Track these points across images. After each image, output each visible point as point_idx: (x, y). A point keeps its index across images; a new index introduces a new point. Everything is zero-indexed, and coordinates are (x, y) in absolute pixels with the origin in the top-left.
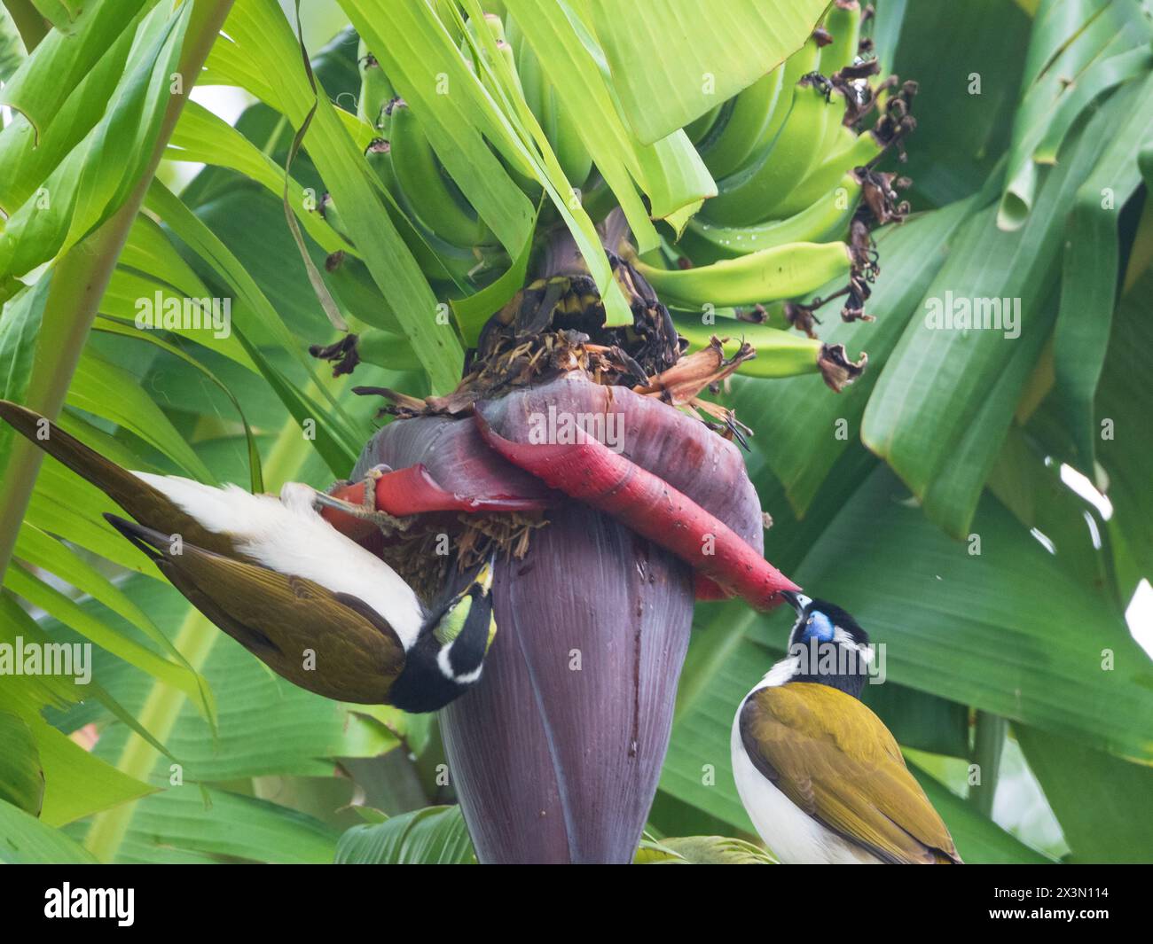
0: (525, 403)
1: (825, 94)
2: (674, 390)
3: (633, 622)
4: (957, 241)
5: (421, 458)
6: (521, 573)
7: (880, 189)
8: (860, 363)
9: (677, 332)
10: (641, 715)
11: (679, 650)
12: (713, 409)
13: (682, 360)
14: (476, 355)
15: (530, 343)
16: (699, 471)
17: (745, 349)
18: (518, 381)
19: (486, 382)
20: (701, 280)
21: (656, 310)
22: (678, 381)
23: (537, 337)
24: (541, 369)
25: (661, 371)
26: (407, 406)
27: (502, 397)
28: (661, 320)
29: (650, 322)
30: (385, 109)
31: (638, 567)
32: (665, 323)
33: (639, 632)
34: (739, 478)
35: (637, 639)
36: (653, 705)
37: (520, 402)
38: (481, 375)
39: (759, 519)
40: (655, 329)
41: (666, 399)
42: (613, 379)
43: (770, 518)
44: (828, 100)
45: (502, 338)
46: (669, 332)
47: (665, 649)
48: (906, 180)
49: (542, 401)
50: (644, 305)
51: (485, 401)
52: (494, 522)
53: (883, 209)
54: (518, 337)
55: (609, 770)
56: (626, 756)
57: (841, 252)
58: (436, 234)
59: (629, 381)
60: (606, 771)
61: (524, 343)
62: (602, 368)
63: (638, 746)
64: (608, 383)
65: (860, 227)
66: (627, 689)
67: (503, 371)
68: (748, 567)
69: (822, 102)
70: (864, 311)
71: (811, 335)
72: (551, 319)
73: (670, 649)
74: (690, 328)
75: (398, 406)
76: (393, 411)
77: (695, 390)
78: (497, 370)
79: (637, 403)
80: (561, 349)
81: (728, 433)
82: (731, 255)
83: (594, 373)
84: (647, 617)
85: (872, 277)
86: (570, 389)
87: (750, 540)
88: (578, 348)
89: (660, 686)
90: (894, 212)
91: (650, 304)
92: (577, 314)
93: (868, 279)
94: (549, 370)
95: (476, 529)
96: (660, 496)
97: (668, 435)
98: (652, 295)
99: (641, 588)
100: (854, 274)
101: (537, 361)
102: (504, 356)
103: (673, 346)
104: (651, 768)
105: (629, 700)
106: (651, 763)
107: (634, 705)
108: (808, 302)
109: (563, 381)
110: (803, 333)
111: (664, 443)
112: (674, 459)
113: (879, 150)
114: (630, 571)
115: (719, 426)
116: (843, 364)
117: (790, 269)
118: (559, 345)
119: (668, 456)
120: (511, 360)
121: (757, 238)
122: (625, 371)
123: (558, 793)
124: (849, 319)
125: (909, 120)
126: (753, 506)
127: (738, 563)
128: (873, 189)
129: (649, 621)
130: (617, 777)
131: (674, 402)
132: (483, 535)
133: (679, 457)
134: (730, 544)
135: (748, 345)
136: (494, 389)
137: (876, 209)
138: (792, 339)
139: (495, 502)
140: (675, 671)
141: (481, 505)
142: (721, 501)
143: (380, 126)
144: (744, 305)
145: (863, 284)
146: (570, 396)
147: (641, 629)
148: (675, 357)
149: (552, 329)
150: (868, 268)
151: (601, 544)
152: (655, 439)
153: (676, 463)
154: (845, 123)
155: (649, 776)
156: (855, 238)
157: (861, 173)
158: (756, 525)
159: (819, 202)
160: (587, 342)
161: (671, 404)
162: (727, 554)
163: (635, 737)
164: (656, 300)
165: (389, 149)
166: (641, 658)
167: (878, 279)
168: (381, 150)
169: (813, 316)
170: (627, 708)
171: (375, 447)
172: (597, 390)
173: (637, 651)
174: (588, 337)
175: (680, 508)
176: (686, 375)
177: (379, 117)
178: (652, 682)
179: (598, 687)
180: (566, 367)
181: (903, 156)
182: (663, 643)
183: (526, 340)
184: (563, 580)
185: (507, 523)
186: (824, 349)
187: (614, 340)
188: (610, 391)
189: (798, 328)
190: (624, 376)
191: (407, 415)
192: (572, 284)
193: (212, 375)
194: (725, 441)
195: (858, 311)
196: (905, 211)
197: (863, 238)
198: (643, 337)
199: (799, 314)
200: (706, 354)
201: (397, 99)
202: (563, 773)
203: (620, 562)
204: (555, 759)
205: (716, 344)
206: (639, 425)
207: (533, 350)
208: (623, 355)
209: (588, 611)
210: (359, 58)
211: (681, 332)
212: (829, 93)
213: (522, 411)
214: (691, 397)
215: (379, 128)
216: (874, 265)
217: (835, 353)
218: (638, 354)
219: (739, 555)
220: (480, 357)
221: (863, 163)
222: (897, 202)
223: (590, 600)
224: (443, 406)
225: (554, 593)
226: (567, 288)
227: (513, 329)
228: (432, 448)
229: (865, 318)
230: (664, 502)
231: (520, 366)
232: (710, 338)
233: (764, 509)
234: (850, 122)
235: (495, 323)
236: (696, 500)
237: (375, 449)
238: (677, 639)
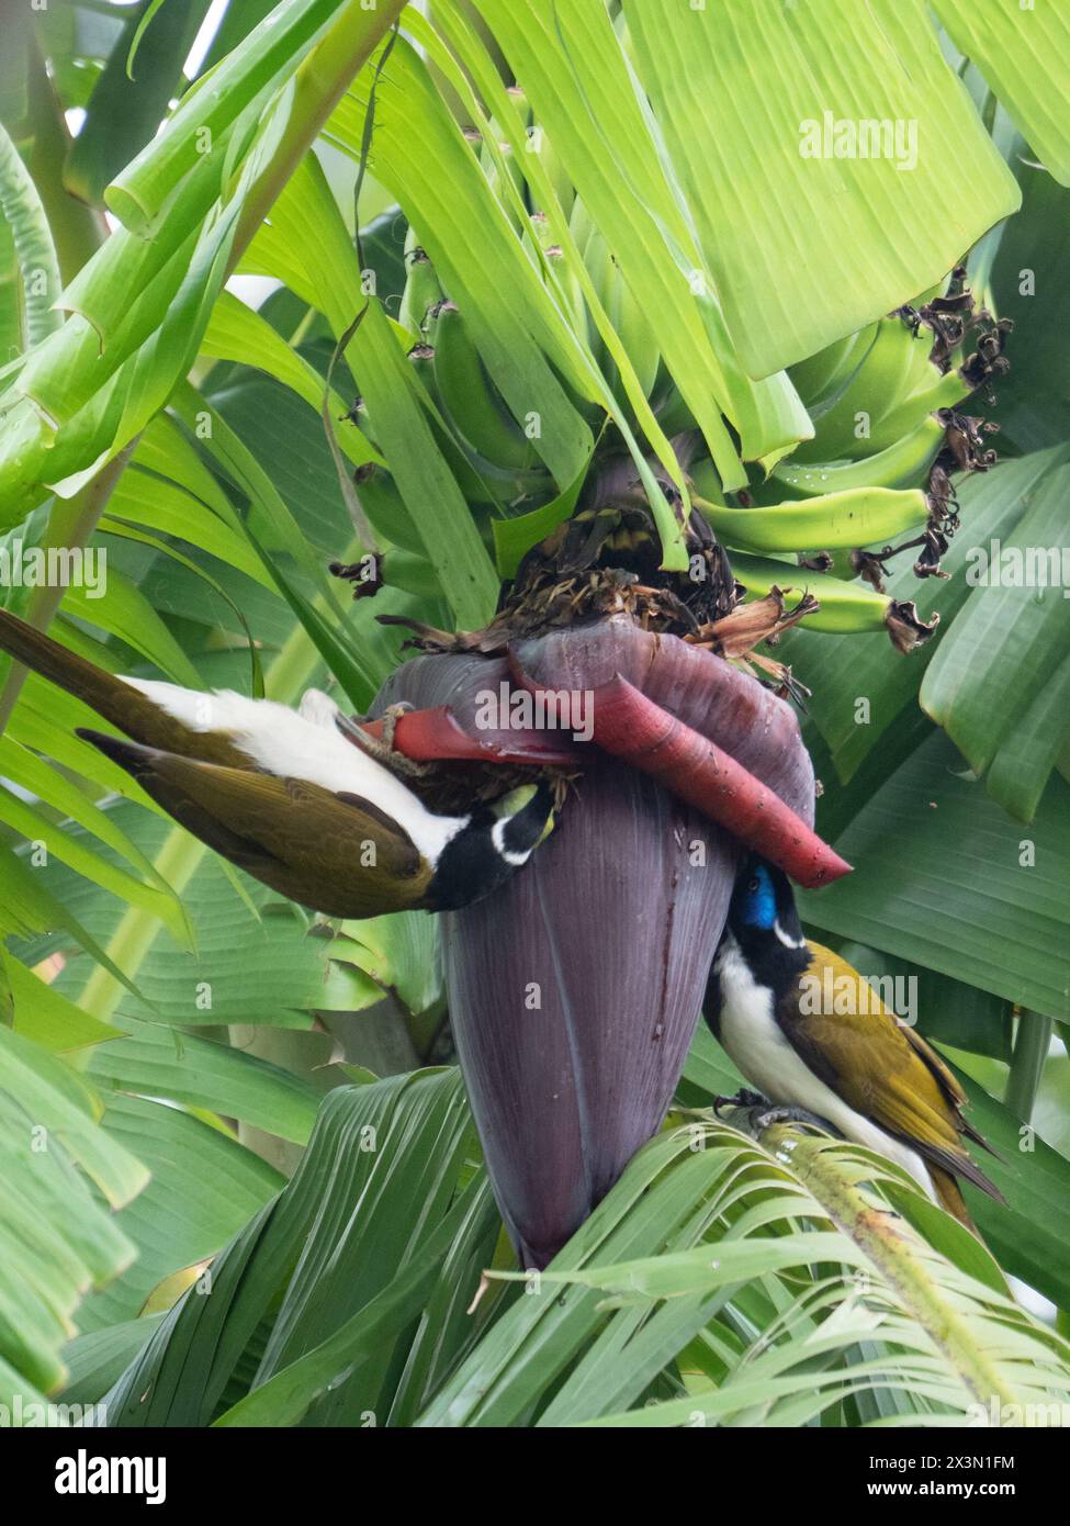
0: (563, 646)
1: (913, 327)
2: (727, 641)
3: (666, 892)
4: (1039, 492)
5: (448, 698)
7: (965, 435)
8: (932, 624)
9: (734, 577)
10: (669, 996)
11: (715, 927)
12: (768, 664)
13: (739, 609)
14: (513, 587)
15: (574, 580)
16: (750, 733)
17: (808, 601)
18: (557, 621)
19: (522, 619)
20: (762, 521)
21: (714, 551)
22: (732, 631)
23: (582, 573)
24: (584, 609)
25: (714, 620)
26: (435, 640)
27: (539, 638)
28: (717, 563)
30: (431, 310)
31: (676, 833)
32: (722, 566)
33: (673, 904)
34: (792, 743)
35: (670, 912)
36: (682, 986)
37: (558, 644)
38: (518, 611)
39: (811, 786)
40: (712, 573)
41: (718, 650)
42: (662, 625)
43: (821, 786)
44: (915, 334)
45: (544, 572)
46: (726, 577)
47: (699, 926)
48: (993, 426)
49: (583, 645)
50: (701, 545)
51: (520, 641)
53: (967, 456)
54: (561, 572)
55: (630, 1053)
56: (649, 1038)
57: (919, 500)
58: (479, 452)
59: (679, 629)
60: (627, 1054)
61: (565, 580)
62: (650, 613)
63: (664, 1030)
64: (656, 630)
65: (940, 472)
66: (655, 967)
67: (542, 610)
68: (796, 842)
69: (909, 336)
70: (938, 567)
71: (879, 589)
72: (597, 555)
73: (705, 924)
74: (749, 575)
75: (425, 640)
76: (418, 644)
77: (750, 642)
78: (536, 607)
79: (686, 654)
80: (606, 589)
81: (782, 692)
82: (800, 495)
83: (641, 617)
84: (682, 889)
85: (951, 530)
86: (613, 634)
87: (801, 810)
88: (625, 590)
89: (692, 965)
90: (979, 461)
91: (707, 545)
92: (626, 550)
93: (946, 531)
94: (591, 612)
95: (501, 781)
96: (706, 758)
97: (719, 691)
98: (710, 534)
99: (677, 857)
100: (932, 525)
101: (579, 600)
102: (545, 592)
103: (729, 593)
104: (675, 1055)
105: (657, 977)
106: (677, 1048)
107: (661, 984)
108: (877, 550)
109: (607, 625)
110: (870, 585)
111: (713, 702)
112: (722, 718)
113: (968, 391)
114: (668, 838)
115: (774, 684)
116: (912, 623)
117: (861, 516)
118: (605, 585)
119: (716, 714)
120: (552, 598)
121: (828, 479)
122: (676, 617)
123: (572, 1076)
124: (923, 574)
125: (1002, 361)
126: (806, 776)
127: (784, 835)
128: (958, 434)
129: (684, 893)
130: (639, 1062)
131: (727, 654)
133: (729, 716)
134: (777, 814)
135: (812, 597)
136: (531, 628)
137: (960, 456)
138: (856, 591)
139: (525, 753)
141: (509, 756)
142: (772, 767)
143: (425, 329)
144: (808, 551)
145: (940, 537)
146: (614, 641)
147: (676, 902)
148: (732, 605)
149: (598, 566)
150: (947, 520)
151: (638, 807)
152: (704, 694)
153: (725, 723)
154: (932, 358)
155: (672, 1063)
156: (934, 484)
157: (945, 415)
158: (807, 796)
159: (899, 443)
160: (636, 583)
161: (724, 658)
162: (775, 825)
163: (661, 1020)
164: (714, 541)
165: (432, 355)
166: (673, 933)
167: (956, 532)
168: (423, 355)
169: (882, 566)
170: (654, 986)
171: (397, 682)
172: (643, 637)
173: (669, 925)
174: (637, 578)
175: (726, 772)
176: (742, 625)
177: (424, 319)
178: (683, 960)
179: (623, 963)
180: (611, 609)
181: (993, 399)
182: (697, 919)
183: (569, 576)
184: (593, 842)
186: (893, 605)
187: (665, 581)
188: (658, 639)
189: (865, 579)
190: (674, 623)
191: (434, 650)
192: (623, 518)
193: (219, 589)
194: (779, 700)
195: (933, 567)
196: (991, 460)
197: (943, 485)
198: (698, 580)
199: (867, 564)
200: (764, 604)
201: (445, 301)
202: (580, 1053)
203: (656, 826)
204: (572, 1038)
205: (777, 593)
206: (687, 679)
207: (577, 588)
208: (674, 598)
209: (618, 879)
210: (406, 252)
211: (740, 577)
212: (917, 327)
213: (560, 654)
214: (745, 650)
215: (423, 332)
216: (954, 517)
217: (904, 611)
218: (690, 598)
219: (788, 828)
220: (517, 592)
221: (949, 404)
222: (983, 450)
223: (621, 867)
224: (474, 644)
225: (583, 856)
226: (618, 521)
227: (555, 563)
228: (459, 689)
229: (940, 575)
230: (709, 764)
231: (560, 605)
232: (771, 586)
233: (817, 777)
234: (938, 358)
235: (537, 556)
236: (743, 763)
237: (396, 685)
238: (714, 914)
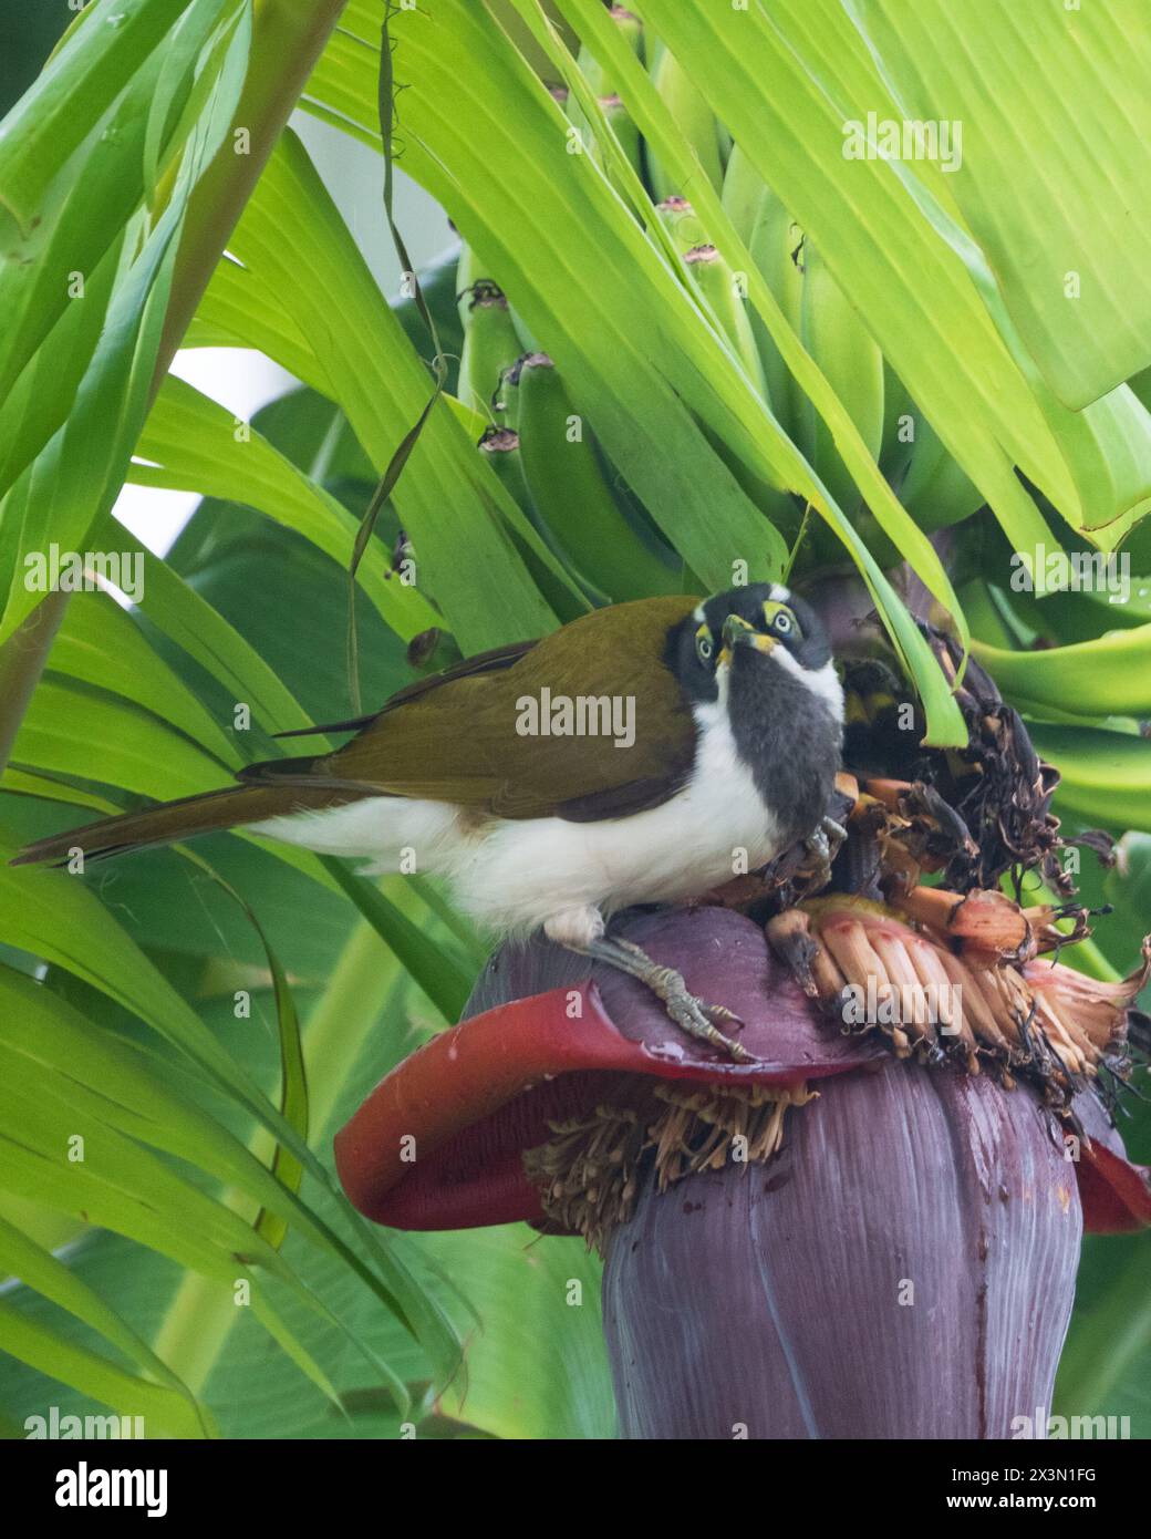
3: (972, 1271)
6: (771, 1187)
9: (1037, 756)
11: (1056, 1321)
21: (999, 717)
28: (1008, 735)
29: (989, 739)
30: (508, 375)
32: (1016, 739)
33: (984, 1287)
35: (981, 1299)
40: (999, 752)
46: (1023, 757)
47: (1030, 1319)
50: (977, 708)
52: (720, 1097)
66: (964, 1393)
73: (1040, 1316)
74: (1060, 753)
84: (997, 1261)
89: (1024, 1385)
91: (987, 708)
98: (992, 691)
99: (985, 1209)
103: (1031, 781)
105: (969, 1409)
107: (977, 1419)
114: (966, 1180)
122: (937, 827)
129: (1001, 1267)
132: (701, 1121)
140: (1049, 1360)
143: (501, 405)
147: (988, 1283)
164: (999, 699)
165: (516, 444)
166: (988, 1335)
168: (501, 447)
173: (981, 1322)
177: (498, 390)
178: (1008, 1378)
179: (912, 1388)
182: (1026, 1307)
184: (844, 1197)
185: (742, 1097)
187: (926, 771)
198: (978, 766)
201: (528, 355)
208: (933, 797)
209: (892, 1253)
211: (1044, 757)
215: (498, 410)
218: (970, 795)
223: (894, 1231)
225: (830, 1221)
237: (503, 966)
238: (1051, 1302)
